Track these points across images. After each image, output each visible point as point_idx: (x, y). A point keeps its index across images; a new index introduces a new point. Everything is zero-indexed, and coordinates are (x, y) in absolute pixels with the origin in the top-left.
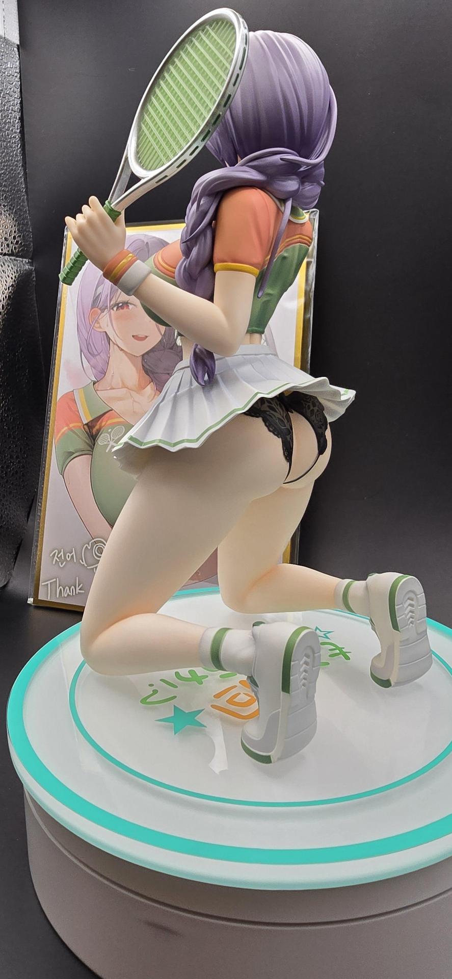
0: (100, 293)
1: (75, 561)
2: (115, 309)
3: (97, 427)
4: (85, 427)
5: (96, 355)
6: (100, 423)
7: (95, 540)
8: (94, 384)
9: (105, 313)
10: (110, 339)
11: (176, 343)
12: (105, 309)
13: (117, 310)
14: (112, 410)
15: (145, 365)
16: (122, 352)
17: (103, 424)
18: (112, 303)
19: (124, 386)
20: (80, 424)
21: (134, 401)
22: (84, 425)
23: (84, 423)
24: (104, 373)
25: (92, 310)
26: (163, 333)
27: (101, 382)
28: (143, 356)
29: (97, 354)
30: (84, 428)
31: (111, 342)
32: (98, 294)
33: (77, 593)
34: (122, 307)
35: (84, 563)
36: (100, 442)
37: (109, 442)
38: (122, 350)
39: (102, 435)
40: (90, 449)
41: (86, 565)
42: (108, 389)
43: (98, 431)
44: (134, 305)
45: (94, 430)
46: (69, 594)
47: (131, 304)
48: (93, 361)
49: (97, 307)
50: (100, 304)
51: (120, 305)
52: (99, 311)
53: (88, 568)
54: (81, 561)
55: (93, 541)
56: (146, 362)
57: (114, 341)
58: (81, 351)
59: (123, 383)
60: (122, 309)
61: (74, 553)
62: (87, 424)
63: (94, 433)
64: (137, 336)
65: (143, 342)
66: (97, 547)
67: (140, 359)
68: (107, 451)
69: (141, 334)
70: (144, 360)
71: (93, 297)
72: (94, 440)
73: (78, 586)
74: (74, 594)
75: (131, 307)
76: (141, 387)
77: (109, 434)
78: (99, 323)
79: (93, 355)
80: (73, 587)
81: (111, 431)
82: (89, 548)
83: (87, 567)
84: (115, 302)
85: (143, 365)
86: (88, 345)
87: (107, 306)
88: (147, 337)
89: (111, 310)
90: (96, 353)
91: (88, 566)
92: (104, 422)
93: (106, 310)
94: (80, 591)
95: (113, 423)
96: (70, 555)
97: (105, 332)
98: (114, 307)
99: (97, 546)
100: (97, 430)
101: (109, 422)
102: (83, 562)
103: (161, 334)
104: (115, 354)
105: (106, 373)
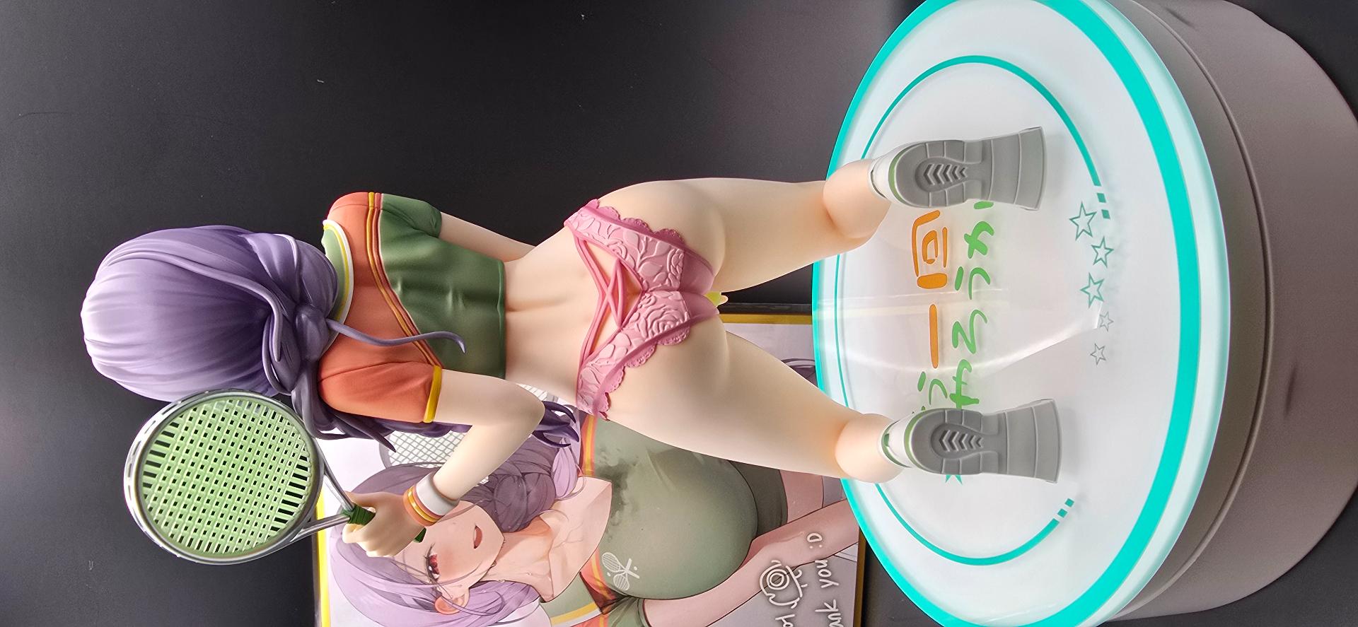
0: (414, 600)
1: (793, 615)
2: (436, 576)
3: (605, 593)
4: (604, 611)
5: (503, 599)
6: (600, 590)
7: (762, 588)
8: (543, 601)
9: (442, 591)
10: (479, 582)
11: (484, 485)
12: (437, 591)
13: (438, 574)
14: (580, 573)
15: (515, 528)
16: (498, 563)
17: (599, 584)
18: (428, 582)
19: (546, 556)
20: (602, 619)
21: (566, 541)
22: (603, 613)
23: (600, 613)
24: (527, 588)
25: (437, 609)
26: (471, 504)
27: (541, 590)
28: (503, 531)
29: (500, 599)
30: (607, 613)
31: (484, 579)
32: (415, 603)
33: (837, 610)
34: (434, 566)
35: (795, 602)
36: (625, 587)
37: (624, 575)
38: (495, 562)
39: (616, 585)
40: (636, 602)
41: (798, 599)
42: (550, 579)
43: (610, 591)
44: (431, 548)
45: (609, 597)
46: (839, 621)
47: (429, 553)
48: (510, 604)
49: (434, 603)
50: (428, 598)
51: (430, 568)
52: (440, 599)
53: (801, 596)
54: (793, 607)
55: (764, 590)
56: (513, 527)
57: (482, 576)
58: (497, 623)
59: (542, 558)
60: (436, 566)
61: (782, 618)
62: (601, 609)
63: (614, 597)
64: (475, 542)
65: (483, 532)
66: (772, 584)
67: (508, 536)
68: (638, 577)
69: (473, 535)
70: (509, 529)
71: (419, 610)
72: (624, 597)
73: (828, 608)
74: (839, 614)
75: (433, 554)
76: (547, 531)
77: (613, 574)
78: (457, 599)
79: (503, 605)
80: (829, 617)
81: (611, 573)
82: (774, 596)
83: (801, 598)
84: (426, 577)
85: (516, 531)
86: (488, 614)
87: (433, 588)
88: (476, 527)
89: (439, 581)
90: (500, 601)
91: (799, 596)
92: (597, 584)
93: (438, 589)
94: (835, 606)
95: (599, 570)
96: (786, 623)
97: (470, 588)
98: (433, 578)
99: (770, 584)
100: (609, 593)
101: (597, 576)
102: (793, 604)
103: (473, 506)
104: (502, 572)
105: (528, 585)
